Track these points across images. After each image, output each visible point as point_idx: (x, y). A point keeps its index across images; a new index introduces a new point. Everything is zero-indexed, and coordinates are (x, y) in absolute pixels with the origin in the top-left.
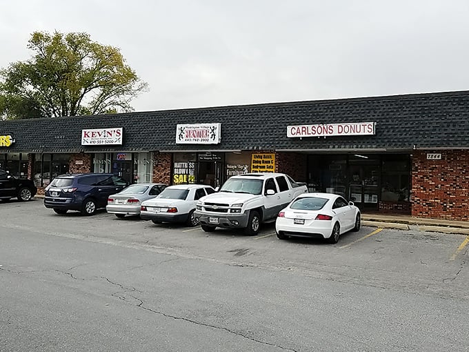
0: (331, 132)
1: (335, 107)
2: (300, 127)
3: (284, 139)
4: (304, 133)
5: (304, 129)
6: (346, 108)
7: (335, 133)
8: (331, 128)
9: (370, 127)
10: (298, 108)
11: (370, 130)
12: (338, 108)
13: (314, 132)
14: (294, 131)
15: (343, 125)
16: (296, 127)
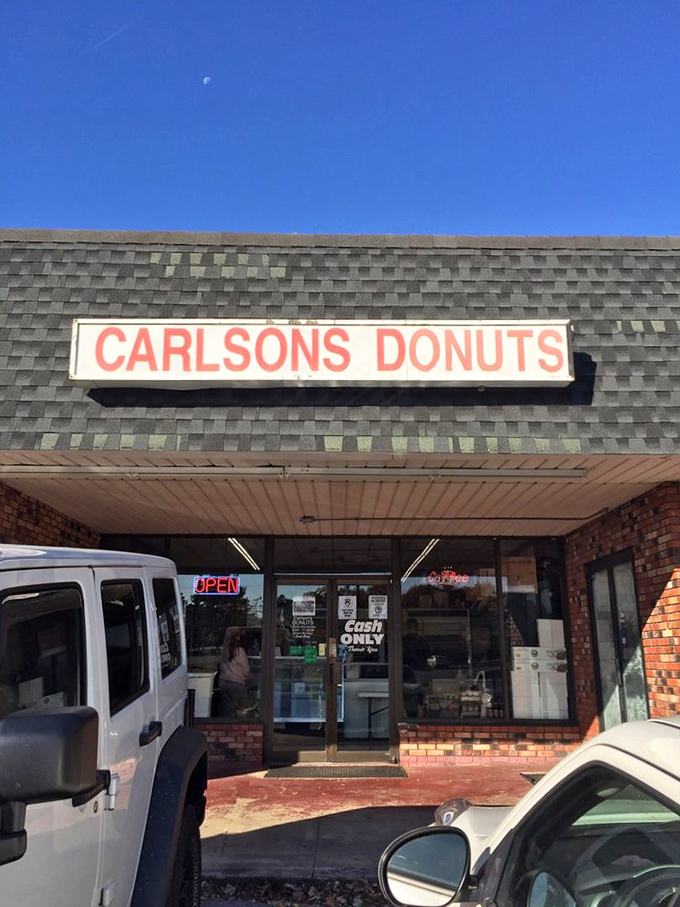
0: (337, 359)
1: (330, 264)
2: (157, 329)
3: (46, 393)
4: (176, 360)
5: (177, 342)
6: (388, 270)
7: (363, 370)
8: (336, 340)
9: (550, 342)
10: (130, 258)
11: (552, 360)
12: (344, 269)
13: (237, 359)
14: (113, 349)
15: (407, 328)
16: (131, 328)
